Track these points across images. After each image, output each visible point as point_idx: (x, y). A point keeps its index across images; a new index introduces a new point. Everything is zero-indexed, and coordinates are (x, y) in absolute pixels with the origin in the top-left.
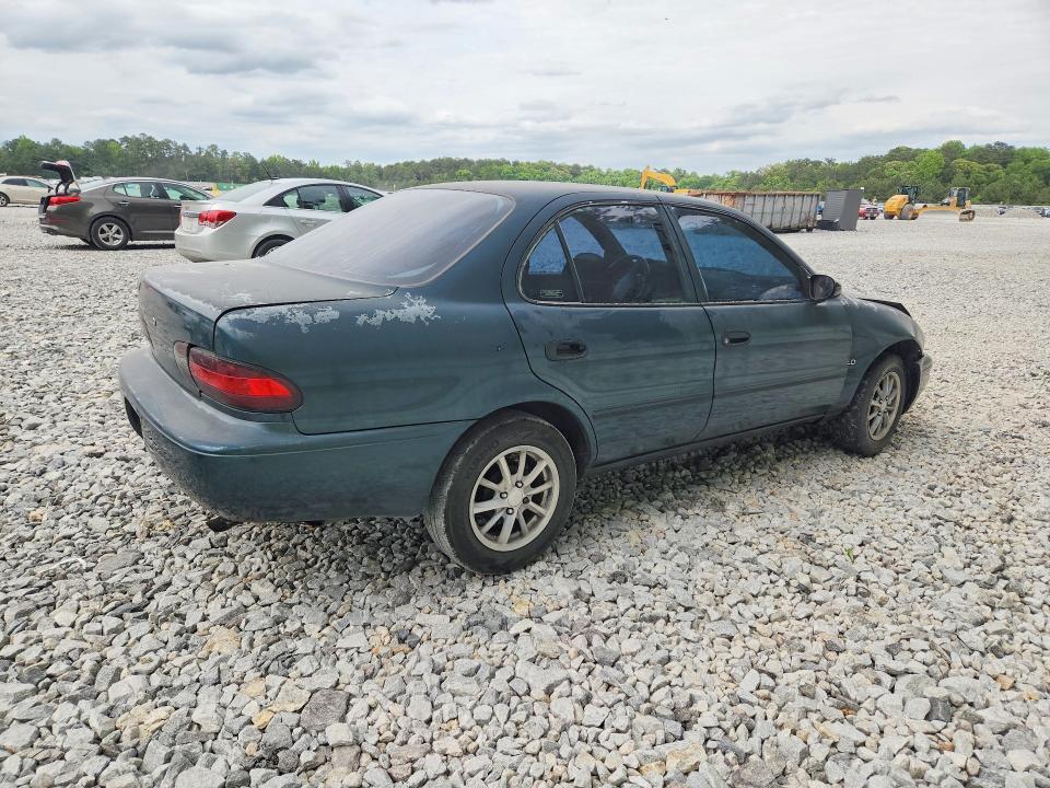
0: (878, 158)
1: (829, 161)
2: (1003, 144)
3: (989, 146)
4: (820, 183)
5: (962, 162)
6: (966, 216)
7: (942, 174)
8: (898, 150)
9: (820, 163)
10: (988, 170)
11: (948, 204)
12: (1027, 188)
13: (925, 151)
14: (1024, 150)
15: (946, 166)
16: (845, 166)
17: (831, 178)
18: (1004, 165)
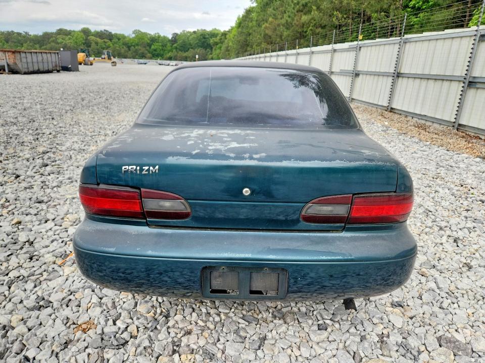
0: (52, 33)
1: (26, 33)
2: (107, 31)
3: (101, 31)
4: (24, 45)
5: (93, 38)
6: (113, 64)
7: (85, 43)
8: (60, 30)
9: (21, 34)
10: (104, 42)
11: (104, 58)
12: (123, 51)
13: (74, 31)
14: (116, 34)
15: (86, 39)
16: (36, 36)
17: (30, 42)
18: (111, 40)
